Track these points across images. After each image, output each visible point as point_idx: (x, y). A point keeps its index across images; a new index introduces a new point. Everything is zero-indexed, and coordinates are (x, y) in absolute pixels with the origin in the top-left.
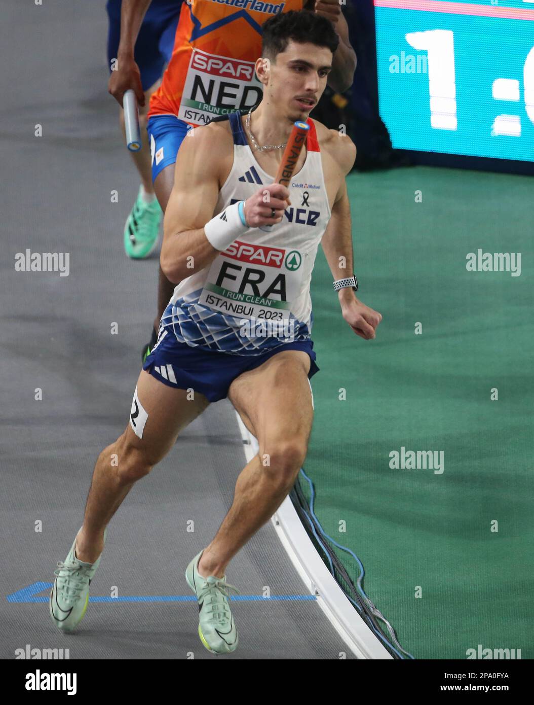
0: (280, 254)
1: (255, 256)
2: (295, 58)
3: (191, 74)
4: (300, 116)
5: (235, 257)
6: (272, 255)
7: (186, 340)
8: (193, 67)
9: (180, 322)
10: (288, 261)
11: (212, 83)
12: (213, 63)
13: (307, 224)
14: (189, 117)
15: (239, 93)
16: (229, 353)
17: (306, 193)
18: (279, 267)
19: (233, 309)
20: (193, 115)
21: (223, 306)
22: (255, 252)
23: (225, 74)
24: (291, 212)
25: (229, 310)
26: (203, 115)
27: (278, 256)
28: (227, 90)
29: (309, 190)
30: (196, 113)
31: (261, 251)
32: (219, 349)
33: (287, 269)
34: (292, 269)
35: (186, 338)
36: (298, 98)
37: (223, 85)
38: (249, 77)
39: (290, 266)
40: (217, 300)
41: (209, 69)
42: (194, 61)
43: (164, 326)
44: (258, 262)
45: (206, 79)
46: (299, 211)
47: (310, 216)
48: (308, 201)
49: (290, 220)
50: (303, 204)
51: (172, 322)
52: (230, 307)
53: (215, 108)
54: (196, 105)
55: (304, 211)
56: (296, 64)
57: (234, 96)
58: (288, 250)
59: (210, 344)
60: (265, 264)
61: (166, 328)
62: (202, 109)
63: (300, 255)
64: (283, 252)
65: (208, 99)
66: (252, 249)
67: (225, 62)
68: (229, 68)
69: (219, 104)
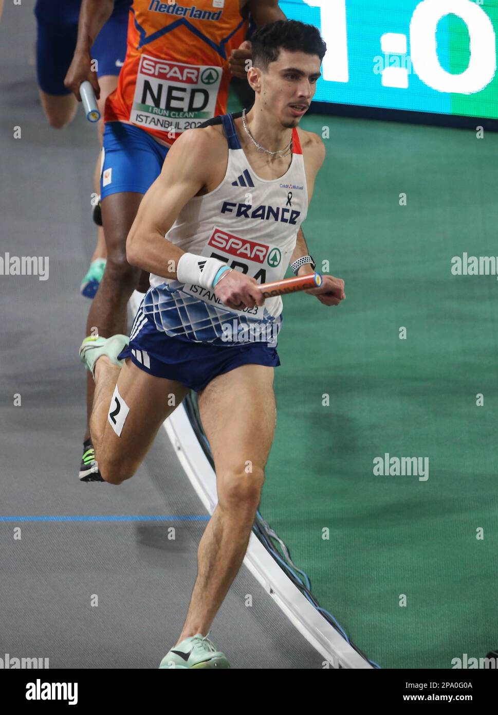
0: (264, 250)
1: (242, 250)
2: (286, 67)
3: (141, 79)
4: (293, 121)
5: (223, 249)
6: (258, 250)
7: (165, 329)
8: (142, 72)
9: (160, 311)
10: (270, 258)
11: (160, 87)
12: (160, 68)
13: (289, 223)
14: (140, 120)
15: (187, 96)
16: (205, 343)
17: (291, 193)
18: (262, 262)
19: (215, 298)
20: (144, 118)
21: (206, 296)
22: (243, 246)
23: (173, 79)
24: (277, 211)
25: (211, 300)
26: (153, 118)
27: (262, 252)
28: (175, 93)
29: (293, 191)
30: (147, 117)
31: (248, 245)
32: (196, 340)
33: (268, 265)
34: (273, 266)
35: (165, 327)
36: (291, 105)
37: (171, 89)
38: (195, 80)
39: (271, 262)
40: (201, 289)
41: (156, 74)
42: (143, 67)
43: (145, 314)
44: (243, 255)
45: (154, 83)
46: (285, 210)
47: (292, 215)
48: (291, 201)
49: (276, 219)
50: (287, 204)
51: (153, 311)
52: (212, 298)
53: (165, 111)
54: (147, 109)
55: (288, 211)
56: (288, 72)
57: (181, 99)
58: (271, 247)
59: (188, 334)
60: (250, 258)
61: (146, 316)
62: (152, 112)
63: (280, 253)
64: (267, 248)
65: (157, 102)
66: (240, 243)
67: (171, 66)
68: (175, 72)
69: (168, 107)
